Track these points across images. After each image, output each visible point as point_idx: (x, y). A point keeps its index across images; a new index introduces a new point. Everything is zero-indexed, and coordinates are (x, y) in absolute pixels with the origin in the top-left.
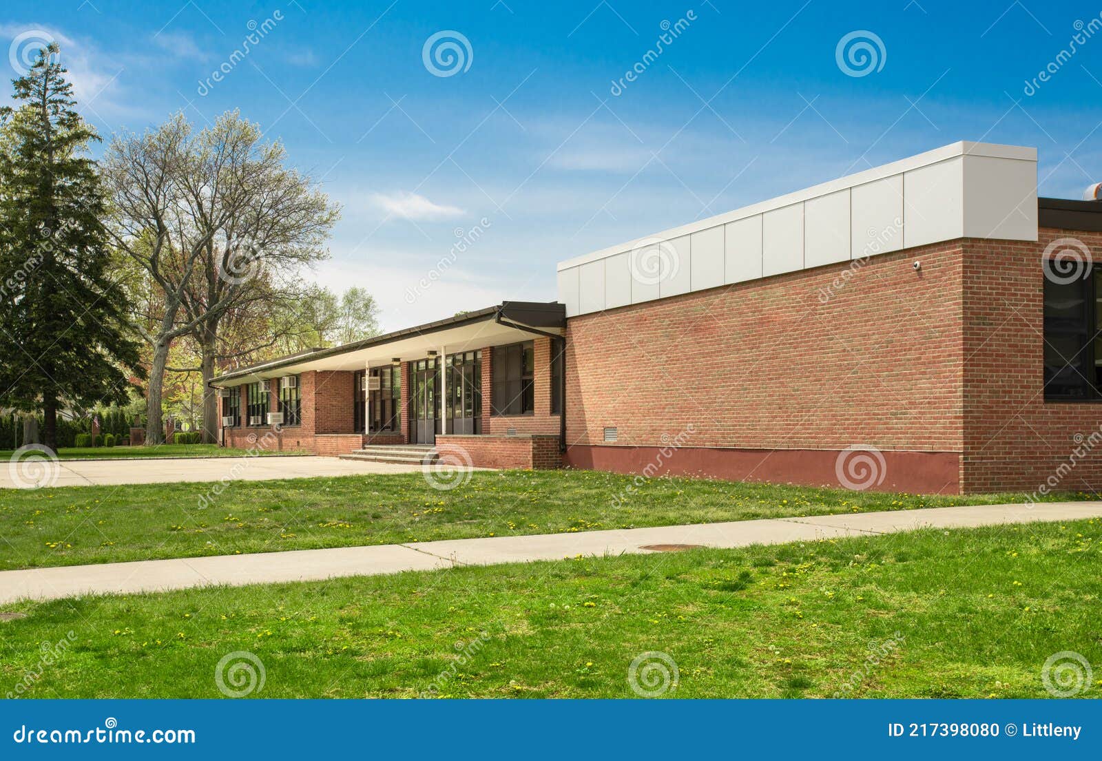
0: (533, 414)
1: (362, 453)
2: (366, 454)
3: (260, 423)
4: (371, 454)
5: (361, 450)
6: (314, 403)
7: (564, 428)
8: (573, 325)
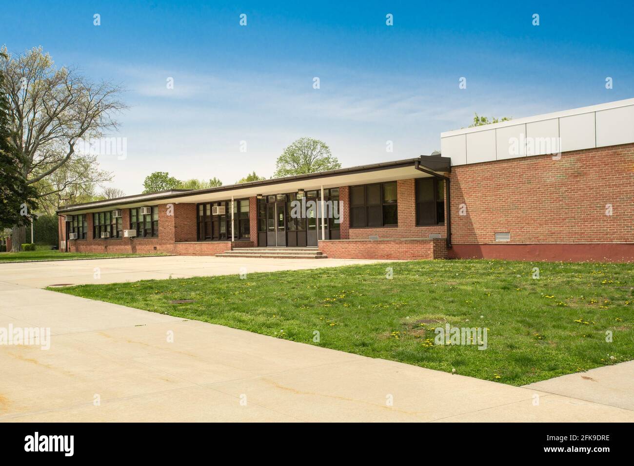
0: (397, 226)
1: (232, 253)
2: (234, 253)
3: (108, 236)
4: (236, 253)
5: (230, 251)
6: (174, 223)
7: (450, 234)
8: (458, 170)
